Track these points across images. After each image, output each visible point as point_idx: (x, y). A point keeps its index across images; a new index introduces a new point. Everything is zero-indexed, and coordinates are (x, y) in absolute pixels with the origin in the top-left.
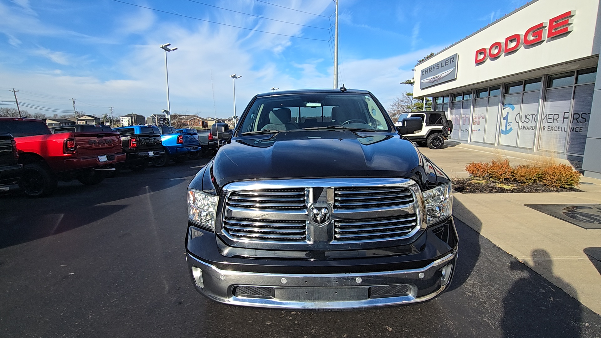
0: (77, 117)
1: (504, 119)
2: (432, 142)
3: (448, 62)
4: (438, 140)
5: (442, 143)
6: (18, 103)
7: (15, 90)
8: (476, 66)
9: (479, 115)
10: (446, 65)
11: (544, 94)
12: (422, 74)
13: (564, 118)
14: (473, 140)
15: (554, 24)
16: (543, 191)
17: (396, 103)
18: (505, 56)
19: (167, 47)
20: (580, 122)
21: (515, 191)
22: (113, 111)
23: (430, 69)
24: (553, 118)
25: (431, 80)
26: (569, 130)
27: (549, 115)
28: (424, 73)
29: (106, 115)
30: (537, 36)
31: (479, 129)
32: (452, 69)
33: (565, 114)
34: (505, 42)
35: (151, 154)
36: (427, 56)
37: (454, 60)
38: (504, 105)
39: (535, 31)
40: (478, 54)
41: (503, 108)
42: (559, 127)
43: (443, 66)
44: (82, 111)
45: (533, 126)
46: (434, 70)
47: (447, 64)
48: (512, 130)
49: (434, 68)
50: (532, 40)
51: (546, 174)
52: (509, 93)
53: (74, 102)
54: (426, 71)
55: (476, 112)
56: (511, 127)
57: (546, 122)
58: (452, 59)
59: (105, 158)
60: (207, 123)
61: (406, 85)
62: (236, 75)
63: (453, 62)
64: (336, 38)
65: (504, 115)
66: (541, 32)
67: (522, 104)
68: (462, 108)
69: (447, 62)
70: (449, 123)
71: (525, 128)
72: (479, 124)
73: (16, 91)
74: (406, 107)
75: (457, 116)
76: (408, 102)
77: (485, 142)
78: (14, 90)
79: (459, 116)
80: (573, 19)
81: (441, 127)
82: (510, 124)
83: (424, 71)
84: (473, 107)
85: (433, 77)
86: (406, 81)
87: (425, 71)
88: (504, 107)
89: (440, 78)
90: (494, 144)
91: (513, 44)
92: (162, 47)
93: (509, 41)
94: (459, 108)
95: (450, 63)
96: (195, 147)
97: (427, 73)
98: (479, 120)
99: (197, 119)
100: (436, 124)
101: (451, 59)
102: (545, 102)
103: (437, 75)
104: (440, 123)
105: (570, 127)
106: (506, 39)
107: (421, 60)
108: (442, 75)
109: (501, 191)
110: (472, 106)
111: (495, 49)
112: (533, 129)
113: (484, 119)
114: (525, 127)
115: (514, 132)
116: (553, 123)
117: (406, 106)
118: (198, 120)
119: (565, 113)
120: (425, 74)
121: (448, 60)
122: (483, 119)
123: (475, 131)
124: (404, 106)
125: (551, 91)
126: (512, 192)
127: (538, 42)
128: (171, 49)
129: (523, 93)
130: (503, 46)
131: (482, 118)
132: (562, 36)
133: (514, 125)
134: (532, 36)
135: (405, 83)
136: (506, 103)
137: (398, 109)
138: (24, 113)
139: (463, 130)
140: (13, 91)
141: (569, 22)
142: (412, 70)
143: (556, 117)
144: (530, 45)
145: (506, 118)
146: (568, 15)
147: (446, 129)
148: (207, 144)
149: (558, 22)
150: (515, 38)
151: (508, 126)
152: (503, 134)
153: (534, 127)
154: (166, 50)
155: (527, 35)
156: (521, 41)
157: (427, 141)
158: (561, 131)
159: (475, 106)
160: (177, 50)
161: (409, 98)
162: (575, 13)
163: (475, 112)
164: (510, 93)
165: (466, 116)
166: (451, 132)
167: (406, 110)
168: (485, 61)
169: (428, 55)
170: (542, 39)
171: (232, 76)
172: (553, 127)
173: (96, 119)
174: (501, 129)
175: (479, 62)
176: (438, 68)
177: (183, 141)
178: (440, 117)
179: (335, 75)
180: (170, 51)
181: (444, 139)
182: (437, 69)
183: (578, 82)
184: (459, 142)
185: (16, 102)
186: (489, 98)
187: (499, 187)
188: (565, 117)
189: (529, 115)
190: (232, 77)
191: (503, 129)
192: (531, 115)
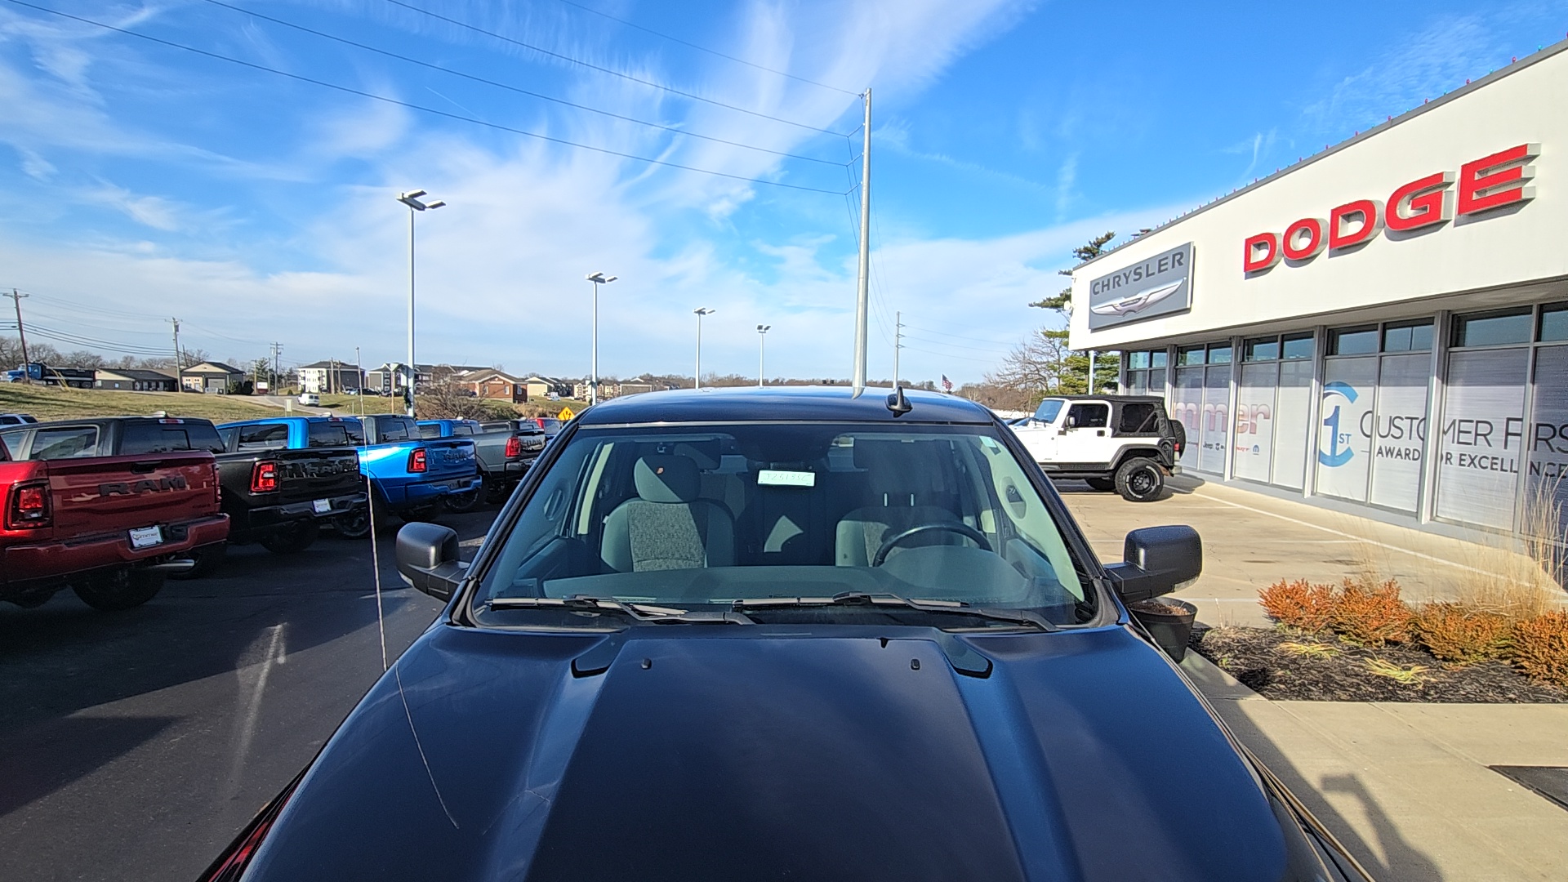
0: (182, 367)
1: (1327, 422)
2: (1132, 482)
3: (1166, 264)
4: (1146, 477)
5: (1158, 487)
6: (23, 326)
7: (18, 294)
8: (1246, 278)
9: (1255, 407)
10: (1160, 271)
11: (1444, 365)
12: (1094, 292)
13: (1508, 434)
14: (1238, 474)
15: (1476, 178)
16: (1523, 697)
17: (1019, 355)
18: (1330, 256)
19: (416, 199)
20: (1559, 449)
21: (1432, 692)
22: (280, 353)
23: (1117, 279)
24: (1473, 433)
25: (1120, 308)
26: (1525, 468)
27: (1462, 424)
28: (1100, 289)
29: (262, 362)
30: (1426, 209)
31: (1256, 446)
32: (1179, 283)
33: (1511, 422)
34: (1329, 220)
35: (322, 506)
36: (1097, 239)
37: (1181, 261)
38: (1324, 386)
39: (1416, 195)
40: (1252, 247)
41: (1324, 394)
42: (1493, 458)
43: (1153, 274)
44: (200, 349)
45: (1414, 450)
46: (1127, 283)
47: (1162, 268)
48: (1353, 455)
49: (1127, 278)
50: (1410, 219)
51: (1527, 639)
52: (1337, 354)
53: (177, 327)
54: (1106, 283)
55: (1249, 397)
56: (1349, 448)
57: (1453, 442)
58: (1178, 257)
59: (156, 534)
60: (525, 391)
61: (1044, 309)
62: (601, 274)
63: (1180, 264)
64: (865, 188)
65: (1327, 413)
66: (1439, 196)
67: (1379, 385)
68: (1205, 386)
69: (1162, 263)
70: (1175, 427)
71: (1389, 455)
72: (1255, 433)
73: (20, 297)
74: (1044, 366)
75: (1191, 406)
76: (1048, 354)
77: (1274, 483)
78: (16, 293)
79: (1197, 406)
80: (1534, 167)
81: (1153, 441)
82: (1345, 437)
83: (1098, 284)
84: (1235, 384)
85: (1123, 300)
86: (1045, 301)
87: (1103, 282)
88: (1326, 392)
89: (1145, 306)
90: (1301, 491)
91: (1353, 227)
92: (401, 198)
93: (1340, 218)
94: (1195, 385)
95: (1173, 266)
96: (462, 480)
97: (1108, 289)
98: (1254, 421)
99: (500, 380)
100: (1141, 431)
101: (1174, 256)
102: (1447, 385)
103: (1136, 295)
104: (1151, 430)
105: (1529, 461)
106: (1333, 211)
107: (1082, 248)
108: (1148, 297)
109: (1389, 691)
110: (1232, 382)
111: (1300, 237)
112: (1416, 457)
113: (1269, 418)
114: (1390, 450)
115: (1358, 461)
116: (1475, 444)
117: (1044, 363)
118: (502, 382)
119: (1509, 419)
120: (1103, 291)
121: (1167, 258)
122: (1265, 418)
123: (1242, 449)
124: (1039, 364)
125: (1462, 356)
126: (1424, 696)
127: (1429, 222)
128: (427, 205)
129: (1381, 357)
130: (1325, 231)
131: (1261, 416)
132: (1500, 212)
133: (1359, 444)
134: (1410, 206)
135: (1042, 305)
136: (1329, 382)
137: (1023, 372)
138: (44, 350)
139: (1210, 446)
140: (11, 296)
141: (1523, 176)
142: (1059, 273)
143: (1483, 429)
144: (1402, 230)
145: (1333, 421)
146: (1520, 154)
147: (1168, 446)
148: (503, 470)
149: (1487, 172)
150: (1361, 209)
151: (1338, 443)
152: (1323, 463)
153: (1416, 452)
154: (411, 206)
155: (1396, 207)
156: (1379, 219)
157: (1116, 477)
158: (1502, 470)
159: (1240, 383)
160: (443, 207)
161: (1050, 342)
162: (1540, 152)
163: (1242, 400)
164: (1339, 352)
165: (1215, 408)
166: (1181, 454)
167: (1043, 374)
168: (1271, 268)
169: (1100, 238)
170: (1442, 218)
171: (591, 277)
172: (1476, 456)
173: (232, 373)
174: (1320, 451)
175: (1254, 270)
176: (1137, 277)
177: (425, 466)
178: (1152, 412)
179: (861, 280)
180: (423, 210)
181: (1164, 472)
182: (1135, 280)
183: (1544, 335)
184: (1199, 477)
185: (17, 325)
186: (1280, 363)
187: (1378, 677)
188: (1510, 431)
189: (1402, 419)
190: (590, 279)
191: (1327, 450)
192: (1407, 418)
